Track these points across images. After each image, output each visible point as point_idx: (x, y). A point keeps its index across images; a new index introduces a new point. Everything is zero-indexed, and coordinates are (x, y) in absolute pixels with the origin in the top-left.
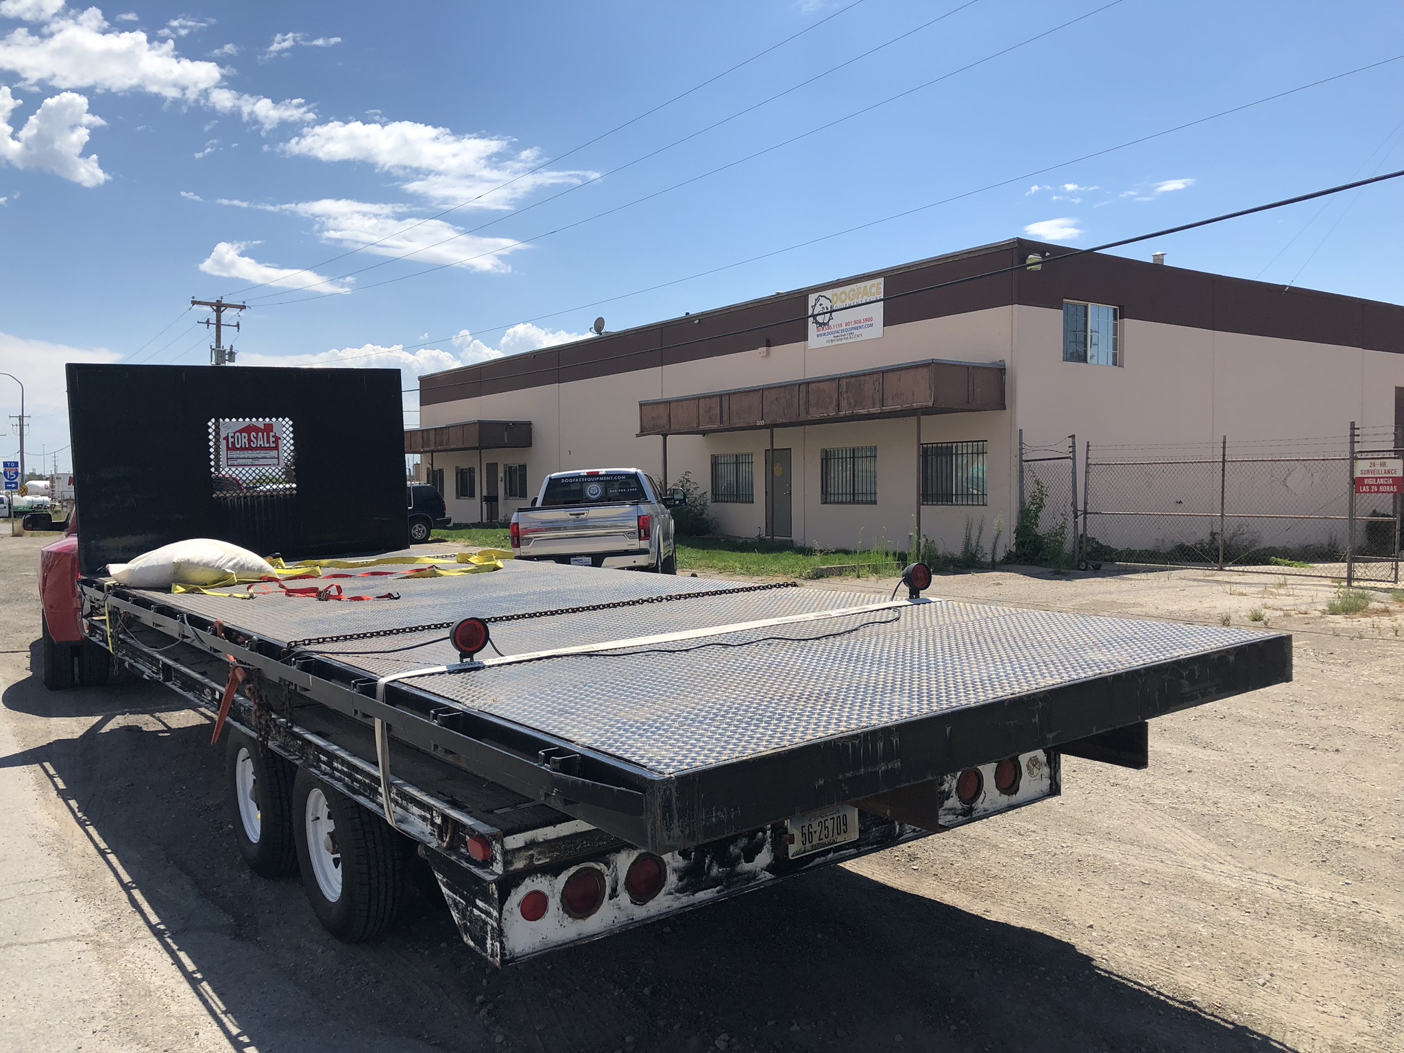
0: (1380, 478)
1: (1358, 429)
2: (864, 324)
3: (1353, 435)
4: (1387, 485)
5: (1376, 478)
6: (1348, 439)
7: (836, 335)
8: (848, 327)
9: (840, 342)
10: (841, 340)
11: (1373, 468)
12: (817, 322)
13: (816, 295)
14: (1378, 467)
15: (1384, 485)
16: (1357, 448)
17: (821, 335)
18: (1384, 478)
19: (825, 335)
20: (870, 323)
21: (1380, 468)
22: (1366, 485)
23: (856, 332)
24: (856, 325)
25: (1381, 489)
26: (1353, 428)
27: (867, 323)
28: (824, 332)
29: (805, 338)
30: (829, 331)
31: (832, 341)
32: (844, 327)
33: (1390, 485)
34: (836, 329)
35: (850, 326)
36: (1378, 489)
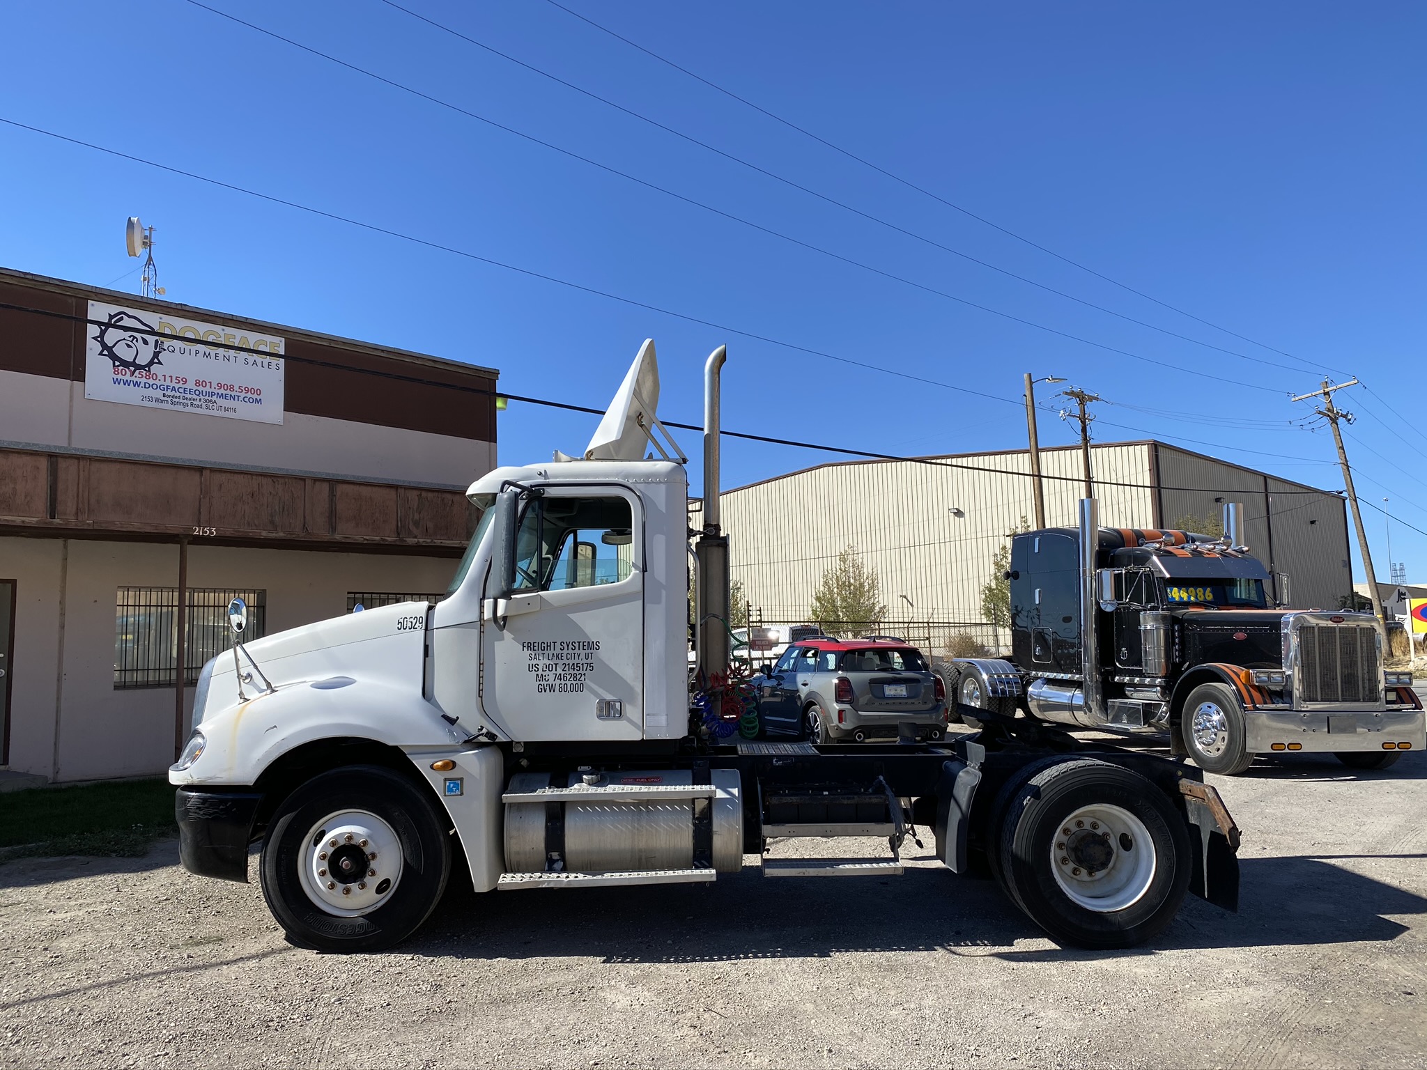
0: (763, 640)
2: (243, 395)
3: (748, 611)
7: (169, 393)
8: (201, 388)
9: (180, 408)
10: (185, 405)
11: (759, 634)
12: (113, 357)
13: (114, 309)
16: (751, 619)
17: (127, 383)
19: (137, 384)
20: (255, 396)
21: (763, 634)
23: (220, 402)
24: (222, 391)
26: (748, 605)
27: (249, 395)
28: (133, 378)
29: (78, 373)
30: (151, 381)
31: (157, 400)
32: (191, 385)
34: (168, 382)
35: (208, 389)
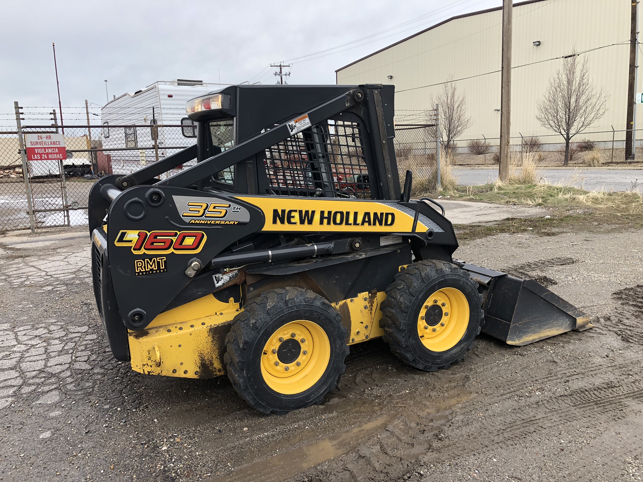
0: (48, 148)
1: (22, 108)
3: (18, 113)
4: (54, 153)
5: (45, 148)
6: (15, 117)
11: (40, 140)
14: (44, 140)
15: (51, 153)
16: (23, 123)
18: (51, 148)
21: (47, 141)
22: (37, 154)
25: (50, 156)
26: (17, 107)
33: (57, 153)
36: (48, 156)
